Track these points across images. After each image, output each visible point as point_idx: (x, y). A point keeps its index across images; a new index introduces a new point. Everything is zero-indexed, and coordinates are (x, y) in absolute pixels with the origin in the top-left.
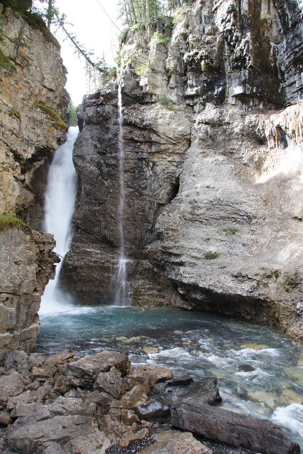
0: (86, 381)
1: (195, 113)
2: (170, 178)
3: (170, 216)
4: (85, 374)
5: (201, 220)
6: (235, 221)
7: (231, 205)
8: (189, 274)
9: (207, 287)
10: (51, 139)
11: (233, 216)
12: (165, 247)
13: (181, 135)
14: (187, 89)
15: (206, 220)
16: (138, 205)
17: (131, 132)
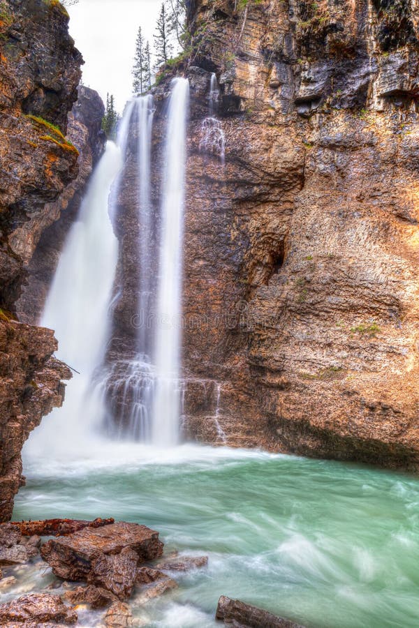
0: (79, 571)
1: (312, 129)
2: (268, 243)
3: (264, 306)
4: (78, 559)
5: (317, 312)
6: (377, 315)
7: (370, 286)
8: (294, 404)
9: (322, 426)
10: (51, 173)
11: (373, 305)
12: (255, 357)
13: (287, 169)
14: (299, 87)
15: (327, 312)
16: (214, 288)
17: (204, 165)
